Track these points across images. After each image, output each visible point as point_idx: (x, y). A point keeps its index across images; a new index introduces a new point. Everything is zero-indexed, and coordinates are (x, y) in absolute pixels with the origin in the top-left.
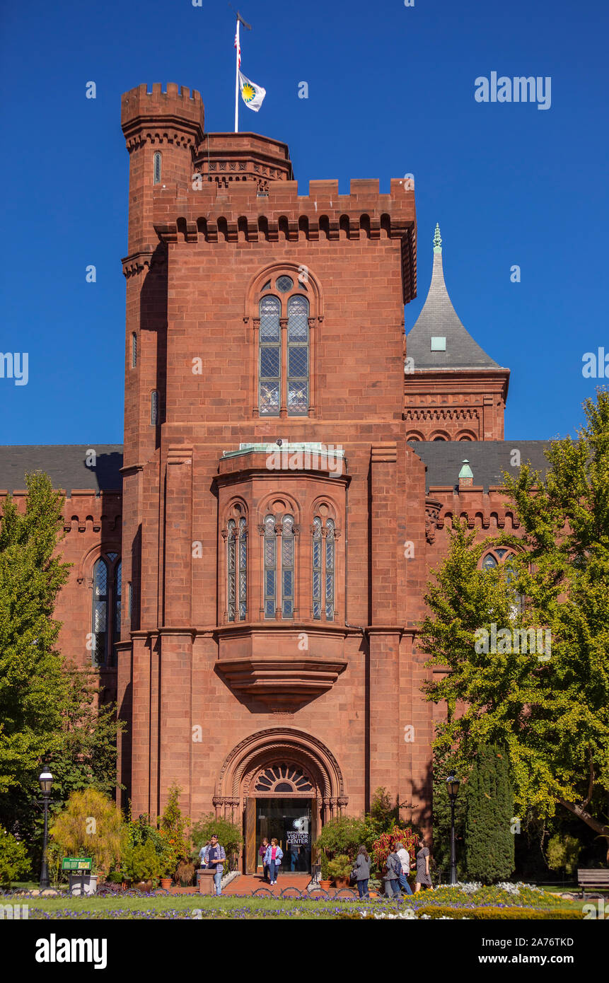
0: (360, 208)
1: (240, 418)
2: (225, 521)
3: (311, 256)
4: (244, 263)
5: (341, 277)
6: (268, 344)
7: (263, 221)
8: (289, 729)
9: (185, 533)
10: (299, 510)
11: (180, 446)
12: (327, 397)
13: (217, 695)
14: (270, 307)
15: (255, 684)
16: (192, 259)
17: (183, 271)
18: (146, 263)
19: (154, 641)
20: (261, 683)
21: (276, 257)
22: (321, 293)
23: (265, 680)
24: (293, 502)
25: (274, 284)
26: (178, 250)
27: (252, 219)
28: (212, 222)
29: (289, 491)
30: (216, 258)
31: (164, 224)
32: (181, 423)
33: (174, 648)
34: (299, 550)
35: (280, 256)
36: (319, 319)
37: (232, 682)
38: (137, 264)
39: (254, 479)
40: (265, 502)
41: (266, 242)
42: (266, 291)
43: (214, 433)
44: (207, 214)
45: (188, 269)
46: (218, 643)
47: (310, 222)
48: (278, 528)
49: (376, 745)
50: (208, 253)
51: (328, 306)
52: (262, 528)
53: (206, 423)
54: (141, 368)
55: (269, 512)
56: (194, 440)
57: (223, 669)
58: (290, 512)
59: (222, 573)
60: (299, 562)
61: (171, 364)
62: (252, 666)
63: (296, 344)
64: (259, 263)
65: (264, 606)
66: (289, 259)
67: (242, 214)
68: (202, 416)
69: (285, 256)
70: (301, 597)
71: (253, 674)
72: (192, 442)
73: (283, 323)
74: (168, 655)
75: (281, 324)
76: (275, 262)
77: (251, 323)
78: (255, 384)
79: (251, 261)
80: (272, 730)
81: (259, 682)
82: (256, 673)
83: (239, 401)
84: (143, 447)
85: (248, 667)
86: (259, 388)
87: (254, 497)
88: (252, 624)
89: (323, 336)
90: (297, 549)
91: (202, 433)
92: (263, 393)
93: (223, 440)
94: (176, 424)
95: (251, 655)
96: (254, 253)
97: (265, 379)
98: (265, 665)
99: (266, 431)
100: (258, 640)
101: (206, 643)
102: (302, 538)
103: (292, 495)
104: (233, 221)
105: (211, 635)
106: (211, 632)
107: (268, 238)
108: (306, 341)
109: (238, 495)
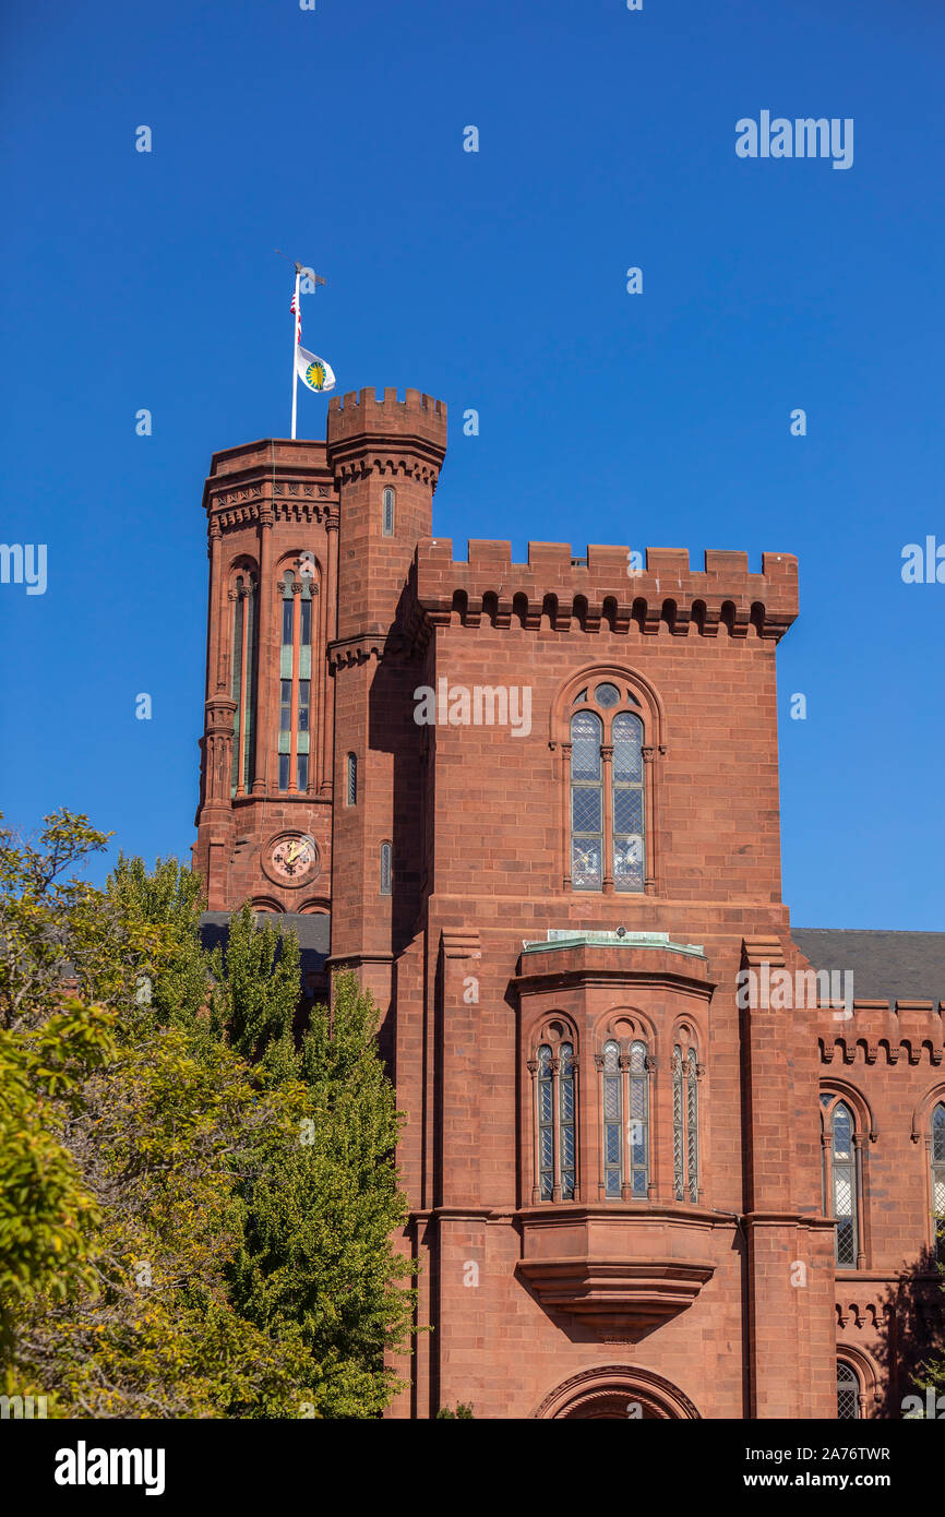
0: (722, 592)
1: (546, 892)
2: (533, 1047)
3: (646, 657)
4: (550, 661)
5: (691, 690)
6: (583, 782)
7: (580, 603)
8: (630, 1368)
9: (474, 1063)
10: (655, 1034)
11: (459, 931)
12: (674, 865)
13: (519, 1313)
14: (585, 728)
15: (587, 1297)
16: (471, 651)
17: (458, 668)
18: (374, 650)
19: (422, 1229)
20: (598, 1297)
21: (595, 655)
22: (663, 711)
23: (604, 1292)
24: (646, 1022)
25: (591, 694)
26: (450, 637)
27: (565, 599)
28: (506, 599)
29: (640, 1006)
30: (507, 652)
31: (434, 598)
32: (459, 896)
33: (460, 1240)
34: (656, 1095)
35: (602, 655)
36: (660, 749)
37: (542, 1294)
38: (359, 651)
39: (587, 985)
40: (604, 1021)
41: (582, 633)
42: (581, 703)
43: (509, 913)
44: (497, 587)
45: (467, 666)
46: (521, 1232)
47: (650, 607)
48: (623, 1061)
49: (766, 1393)
50: (496, 645)
51: (673, 732)
52: (600, 1060)
53: (495, 897)
54: (366, 806)
55: (610, 1036)
56: (477, 922)
57: (529, 1274)
58: (642, 1037)
59: (527, 1127)
60: (656, 1114)
61: (441, 807)
62: (588, 1271)
63: (624, 785)
64: (570, 662)
65: (605, 1179)
66: (614, 659)
67: (551, 591)
68: (488, 887)
69: (609, 655)
70: (661, 1167)
71: (586, 1282)
72: (475, 925)
73: (604, 752)
74: (449, 1251)
75: (602, 755)
76: (594, 663)
77: (559, 751)
78: (566, 842)
79: (559, 659)
80: (603, 1369)
81: (595, 1295)
82: (593, 1281)
83: (543, 865)
84: (369, 927)
85: (581, 1271)
86: (571, 849)
87: (588, 1013)
88: (588, 1206)
89: (667, 775)
90: (652, 1093)
91: (490, 912)
92: (577, 855)
93: (522, 923)
94: (451, 896)
95: (586, 1253)
96: (562, 648)
97: (580, 835)
98: (608, 1269)
99: (586, 913)
100: (596, 1230)
101: (501, 1233)
102: (660, 1076)
103: (645, 1011)
104: (536, 599)
105: (510, 1221)
106: (510, 1216)
107: (584, 627)
108: (640, 781)
109: (559, 1008)
